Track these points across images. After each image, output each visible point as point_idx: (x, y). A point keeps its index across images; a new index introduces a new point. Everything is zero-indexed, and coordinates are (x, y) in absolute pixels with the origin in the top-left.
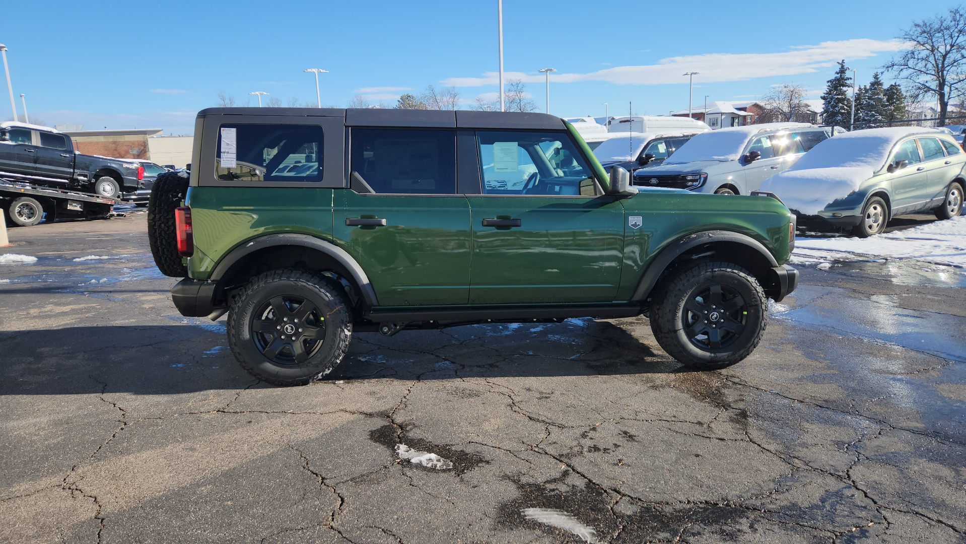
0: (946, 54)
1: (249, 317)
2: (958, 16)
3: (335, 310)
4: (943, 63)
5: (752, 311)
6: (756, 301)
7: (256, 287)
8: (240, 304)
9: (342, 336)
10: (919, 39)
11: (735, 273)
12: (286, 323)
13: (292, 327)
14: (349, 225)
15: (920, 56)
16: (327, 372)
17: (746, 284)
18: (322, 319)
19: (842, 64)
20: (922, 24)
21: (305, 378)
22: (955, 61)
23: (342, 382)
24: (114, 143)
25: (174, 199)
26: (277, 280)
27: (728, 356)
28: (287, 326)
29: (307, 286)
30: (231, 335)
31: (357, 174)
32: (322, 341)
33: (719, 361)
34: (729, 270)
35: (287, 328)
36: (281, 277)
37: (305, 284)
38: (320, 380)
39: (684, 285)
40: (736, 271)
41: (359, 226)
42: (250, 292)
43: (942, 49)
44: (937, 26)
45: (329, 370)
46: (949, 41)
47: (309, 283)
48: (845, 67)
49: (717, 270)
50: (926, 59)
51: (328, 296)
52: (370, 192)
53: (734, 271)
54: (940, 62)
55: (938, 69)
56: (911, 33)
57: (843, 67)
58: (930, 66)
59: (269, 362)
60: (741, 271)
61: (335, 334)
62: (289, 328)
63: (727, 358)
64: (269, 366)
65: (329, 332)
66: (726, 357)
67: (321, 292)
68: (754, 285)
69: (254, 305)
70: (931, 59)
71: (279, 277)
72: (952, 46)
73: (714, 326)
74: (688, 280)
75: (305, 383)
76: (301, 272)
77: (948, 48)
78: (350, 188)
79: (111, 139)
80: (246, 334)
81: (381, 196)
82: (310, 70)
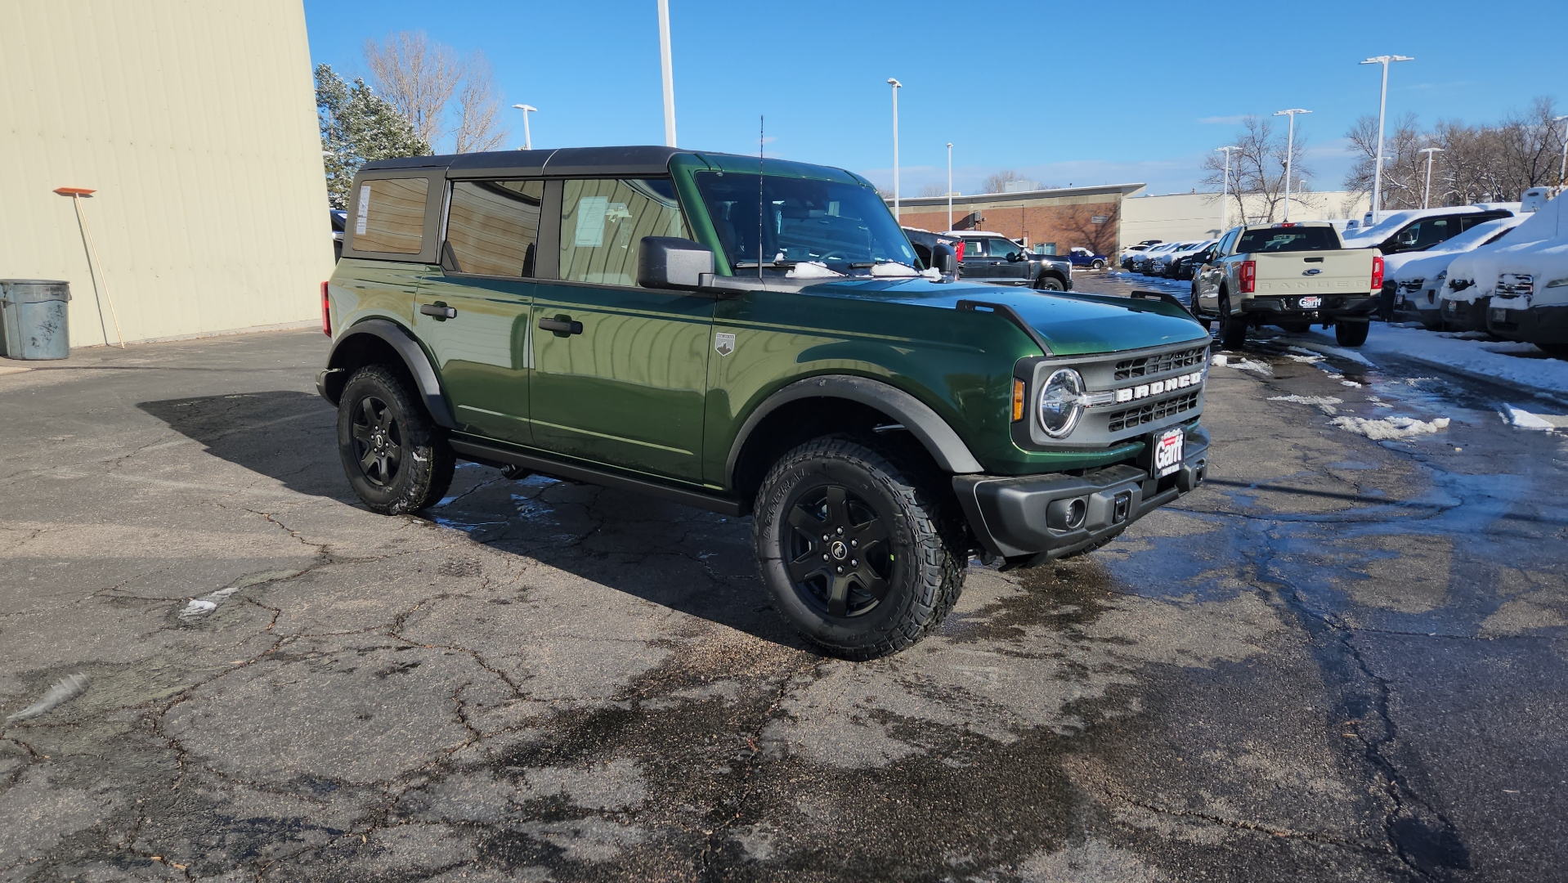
3: (407, 424)
7: (353, 380)
12: (376, 432)
14: (424, 314)
16: (404, 505)
17: (884, 496)
24: (1073, 207)
26: (363, 377)
28: (377, 437)
29: (384, 388)
35: (377, 440)
36: (369, 372)
38: (397, 512)
40: (868, 465)
41: (432, 316)
45: (406, 502)
49: (833, 455)
51: (401, 407)
52: (457, 270)
53: (864, 464)
62: (379, 440)
73: (839, 569)
76: (381, 371)
78: (440, 264)
79: (1068, 201)
82: (1370, 60)
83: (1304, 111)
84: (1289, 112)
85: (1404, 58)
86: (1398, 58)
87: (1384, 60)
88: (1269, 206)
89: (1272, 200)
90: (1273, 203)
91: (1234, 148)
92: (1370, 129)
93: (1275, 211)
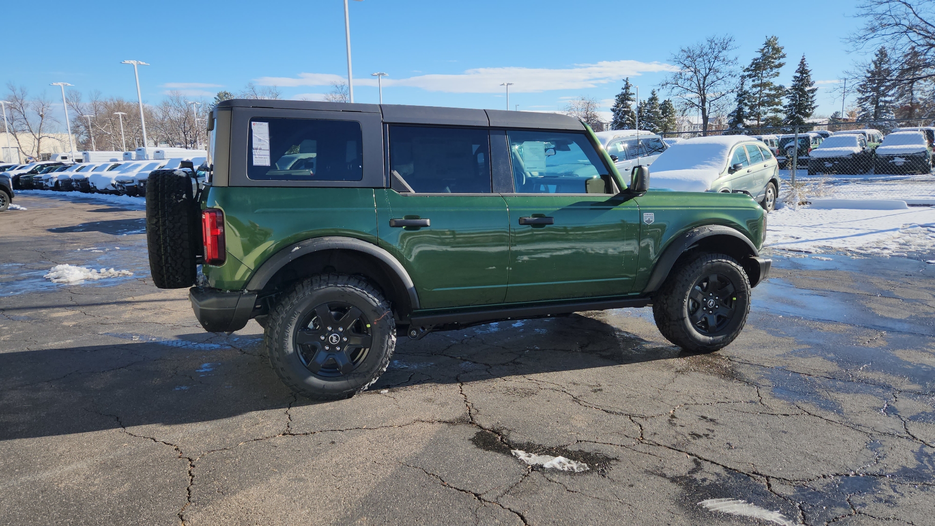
0: (706, 76)
1: (293, 328)
2: (713, 44)
3: (383, 316)
4: (704, 84)
5: (741, 297)
6: (744, 288)
7: (301, 295)
8: (284, 315)
9: (390, 343)
10: (686, 62)
11: (729, 263)
12: (331, 333)
13: (337, 337)
14: (393, 226)
15: (686, 77)
16: (374, 381)
17: (736, 273)
18: (369, 326)
19: (626, 81)
20: (687, 50)
21: (352, 390)
22: (713, 82)
23: (386, 391)
25: (179, 201)
26: (324, 287)
27: (723, 339)
28: (332, 335)
29: (355, 291)
30: (274, 349)
31: (396, 173)
32: (367, 350)
33: (716, 344)
34: (724, 260)
35: (332, 338)
36: (328, 283)
37: (353, 290)
38: (366, 390)
39: (690, 276)
40: (729, 262)
41: (404, 227)
42: (295, 301)
43: (703, 72)
44: (698, 52)
45: (375, 379)
46: (708, 65)
47: (357, 289)
48: (629, 84)
49: (715, 260)
50: (691, 79)
51: (375, 301)
52: (410, 192)
54: (701, 82)
55: (700, 89)
56: (680, 57)
57: (627, 84)
58: (694, 85)
59: (315, 377)
60: (732, 261)
61: (382, 342)
62: (334, 338)
63: (723, 340)
64: (314, 380)
65: (376, 339)
66: (721, 340)
67: (369, 297)
68: (742, 273)
69: (299, 315)
70: (695, 79)
71: (325, 283)
72: (710, 69)
73: (711, 312)
74: (693, 271)
75: (350, 396)
76: (347, 278)
77: (707, 71)
78: (390, 188)
80: (290, 348)
81: (421, 196)
82: (127, 62)
83: (69, 85)
84: (60, 84)
85: (144, 63)
86: (141, 63)
87: (134, 62)
88: (36, 141)
89: (37, 137)
90: (39, 140)
91: (7, 102)
92: (75, 98)
93: (41, 144)
